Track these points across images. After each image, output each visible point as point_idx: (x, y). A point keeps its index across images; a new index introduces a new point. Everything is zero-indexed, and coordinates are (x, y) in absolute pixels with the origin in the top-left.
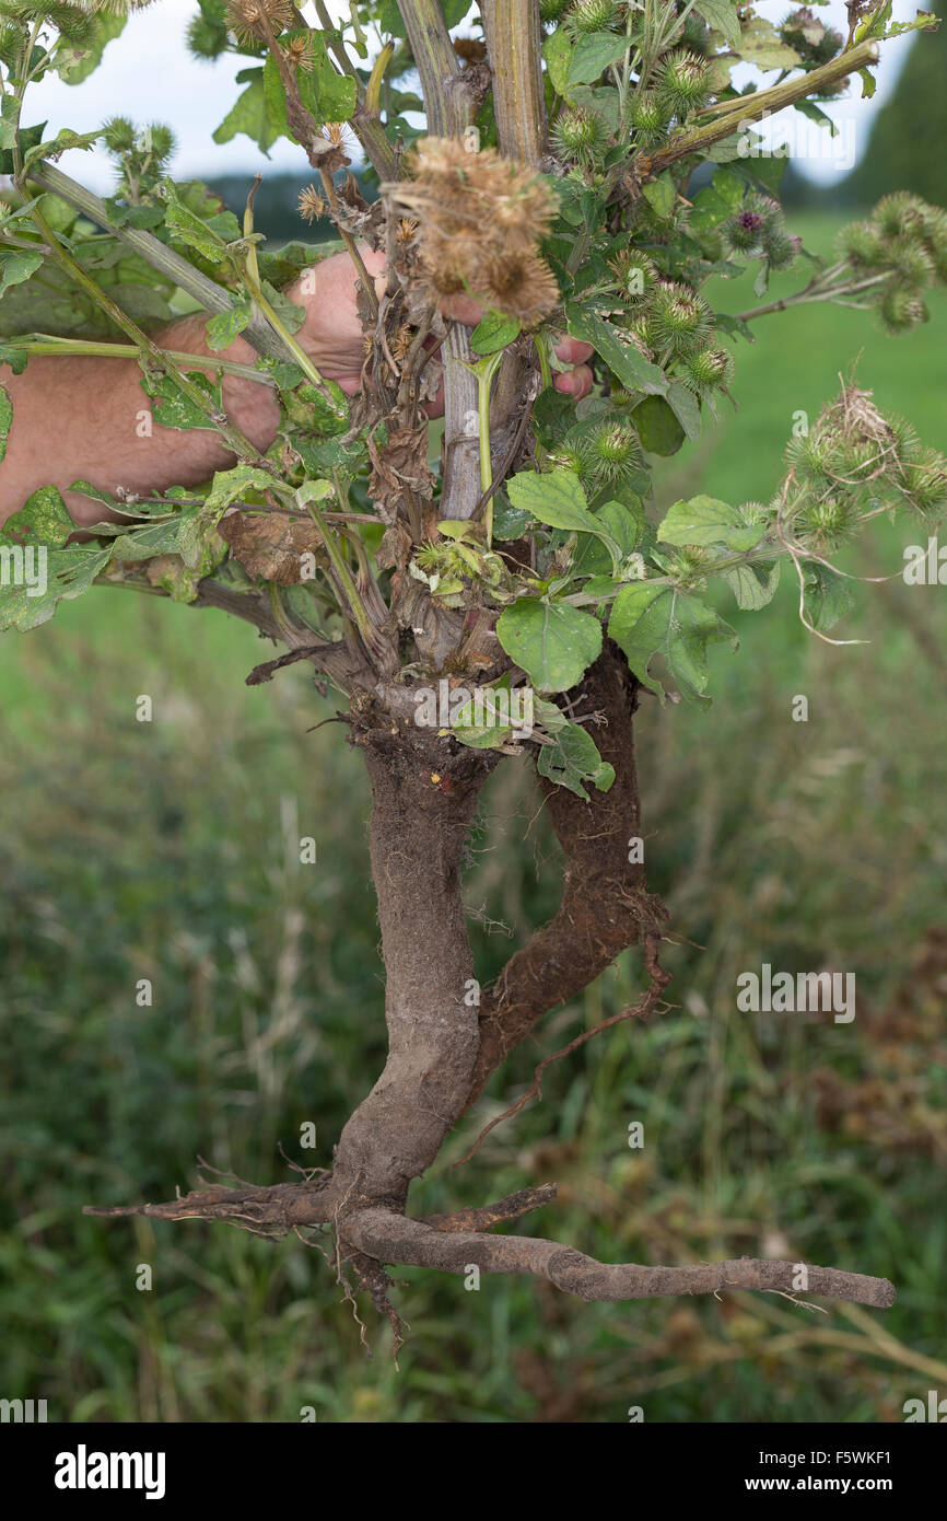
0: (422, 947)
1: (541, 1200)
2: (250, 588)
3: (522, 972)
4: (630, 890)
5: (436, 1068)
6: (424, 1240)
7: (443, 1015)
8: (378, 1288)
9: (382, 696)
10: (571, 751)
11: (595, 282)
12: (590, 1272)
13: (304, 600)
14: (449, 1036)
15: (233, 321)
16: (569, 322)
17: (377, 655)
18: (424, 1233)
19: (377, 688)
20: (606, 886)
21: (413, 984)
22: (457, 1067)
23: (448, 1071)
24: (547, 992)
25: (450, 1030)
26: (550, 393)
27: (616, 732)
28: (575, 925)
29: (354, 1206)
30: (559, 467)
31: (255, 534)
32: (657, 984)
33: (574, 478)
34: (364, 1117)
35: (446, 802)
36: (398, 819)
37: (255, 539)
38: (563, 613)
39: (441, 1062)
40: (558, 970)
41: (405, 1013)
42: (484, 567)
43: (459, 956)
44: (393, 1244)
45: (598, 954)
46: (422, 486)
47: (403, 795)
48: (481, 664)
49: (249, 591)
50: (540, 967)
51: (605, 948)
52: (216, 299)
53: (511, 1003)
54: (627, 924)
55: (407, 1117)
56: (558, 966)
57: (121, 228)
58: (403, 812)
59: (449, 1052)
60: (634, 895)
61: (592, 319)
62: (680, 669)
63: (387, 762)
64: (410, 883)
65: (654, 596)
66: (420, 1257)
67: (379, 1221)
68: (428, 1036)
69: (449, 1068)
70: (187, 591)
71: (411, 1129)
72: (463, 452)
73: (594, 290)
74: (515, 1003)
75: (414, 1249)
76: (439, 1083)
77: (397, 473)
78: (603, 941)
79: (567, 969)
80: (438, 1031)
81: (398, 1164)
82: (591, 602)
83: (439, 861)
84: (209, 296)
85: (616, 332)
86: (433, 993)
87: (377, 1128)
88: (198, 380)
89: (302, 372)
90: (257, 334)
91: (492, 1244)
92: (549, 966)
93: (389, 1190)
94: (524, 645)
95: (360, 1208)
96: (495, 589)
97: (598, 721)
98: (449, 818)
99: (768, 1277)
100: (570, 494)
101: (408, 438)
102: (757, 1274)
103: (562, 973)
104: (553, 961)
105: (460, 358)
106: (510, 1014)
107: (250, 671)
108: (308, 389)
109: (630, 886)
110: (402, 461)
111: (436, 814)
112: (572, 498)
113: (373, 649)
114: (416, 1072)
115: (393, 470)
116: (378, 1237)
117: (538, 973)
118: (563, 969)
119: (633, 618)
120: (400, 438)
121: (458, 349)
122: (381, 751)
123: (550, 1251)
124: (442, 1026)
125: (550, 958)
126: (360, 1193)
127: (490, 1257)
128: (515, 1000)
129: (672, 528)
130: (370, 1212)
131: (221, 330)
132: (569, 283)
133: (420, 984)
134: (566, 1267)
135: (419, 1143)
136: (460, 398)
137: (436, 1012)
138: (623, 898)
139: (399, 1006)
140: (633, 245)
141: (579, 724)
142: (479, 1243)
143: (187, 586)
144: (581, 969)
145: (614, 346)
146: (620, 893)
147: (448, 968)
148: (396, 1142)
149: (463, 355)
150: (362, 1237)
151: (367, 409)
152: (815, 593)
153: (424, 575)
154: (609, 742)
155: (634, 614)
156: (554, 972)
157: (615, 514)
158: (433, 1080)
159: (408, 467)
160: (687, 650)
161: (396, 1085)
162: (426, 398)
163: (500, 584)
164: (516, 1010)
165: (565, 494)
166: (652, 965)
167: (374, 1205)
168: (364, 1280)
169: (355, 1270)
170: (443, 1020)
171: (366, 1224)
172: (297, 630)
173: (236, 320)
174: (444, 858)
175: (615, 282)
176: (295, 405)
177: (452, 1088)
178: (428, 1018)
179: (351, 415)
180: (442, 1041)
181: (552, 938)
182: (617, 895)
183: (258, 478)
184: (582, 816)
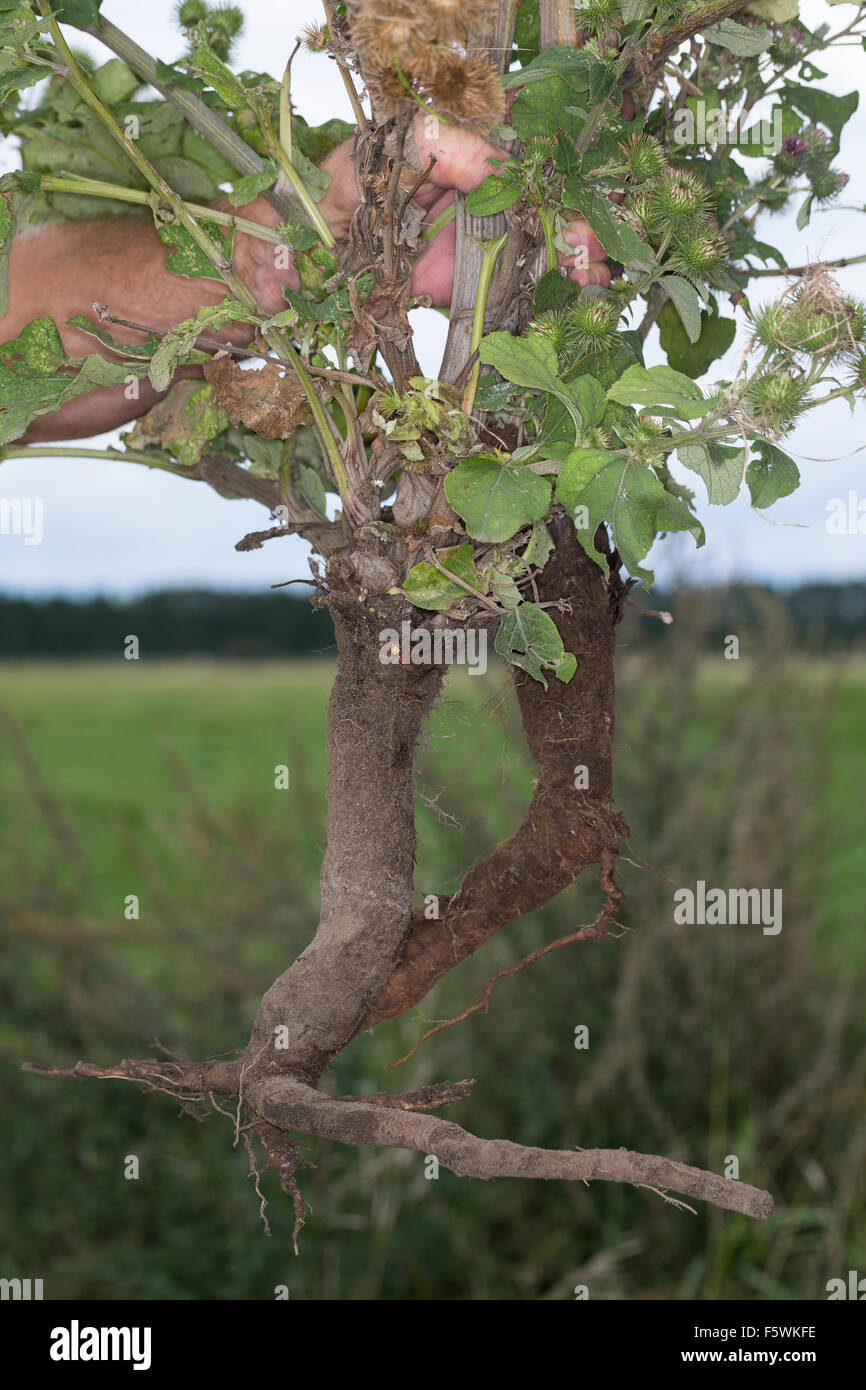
0: (362, 818)
1: (455, 1095)
2: (268, 471)
3: (481, 878)
4: (593, 801)
5: (359, 940)
6: (318, 1106)
7: (373, 888)
8: (285, 1165)
9: (356, 566)
10: (534, 636)
11: (605, 163)
12: (464, 1144)
13: (316, 486)
14: (375, 909)
15: (259, 182)
16: (564, 190)
17: (355, 522)
18: (320, 1100)
19: (352, 556)
20: (569, 795)
21: (348, 853)
22: (381, 942)
23: (371, 945)
24: (504, 902)
25: (377, 903)
26: (551, 276)
27: (594, 637)
28: (538, 833)
29: (264, 1072)
30: (537, 334)
31: (244, 384)
32: (611, 902)
33: (549, 346)
34: (284, 982)
35: (405, 675)
36: (354, 687)
37: (243, 389)
38: (517, 474)
39: (363, 934)
40: (516, 879)
41: (336, 882)
42: (444, 419)
43: (400, 833)
44: (289, 1108)
45: (558, 866)
46: (395, 335)
47: (363, 665)
48: (440, 527)
49: (267, 474)
50: (499, 875)
51: (564, 859)
52: (249, 162)
53: (466, 907)
54: (589, 838)
55: (325, 986)
56: (517, 874)
57: (167, 86)
58: (360, 681)
59: (373, 925)
60: (596, 807)
61: (592, 194)
62: (624, 540)
63: (351, 630)
64: (358, 751)
65: (606, 463)
66: (312, 1123)
67: (284, 1087)
68: (355, 907)
69: (371, 941)
70: (192, 453)
71: (327, 999)
72: (463, 329)
73: (603, 171)
74: (471, 909)
75: (307, 1114)
76: (359, 955)
77: (375, 322)
78: (563, 852)
79: (526, 879)
80: (366, 902)
81: (309, 1033)
82: (552, 471)
83: (390, 735)
84: (242, 159)
85: (614, 209)
86: (365, 865)
87: (295, 995)
88: (211, 230)
89: (317, 236)
90: (283, 200)
91: (382, 1115)
92: (508, 874)
93: (298, 1059)
94: (469, 498)
95: (269, 1074)
96: (454, 444)
97: (561, 609)
98: (406, 693)
99: (641, 1170)
100: (543, 358)
101: (389, 289)
102: (631, 1166)
103: (521, 882)
104: (512, 869)
105: (473, 234)
106: (464, 920)
107: (241, 537)
108: (320, 252)
109: (593, 798)
110: (382, 312)
111: (394, 687)
112: (544, 363)
113: (351, 516)
114: (337, 942)
115: (371, 318)
116: (277, 1101)
117: (496, 880)
118: (522, 878)
119: (581, 482)
120: (383, 288)
121: (472, 227)
122: (345, 617)
123: (434, 1125)
124: (370, 898)
125: (510, 865)
126: (270, 1060)
127: (377, 1127)
128: (471, 905)
129: (623, 389)
130: (277, 1079)
131: (246, 189)
132: (577, 159)
133: (355, 854)
134: (442, 1138)
135: (334, 1015)
136: (469, 276)
137: (366, 884)
138: (584, 807)
139: (332, 874)
140: (646, 130)
141: (543, 609)
142: (369, 1112)
143: (192, 448)
144: (540, 881)
145: (609, 221)
146: (582, 802)
147: (385, 843)
148: (311, 1010)
149: (475, 232)
150: (264, 1101)
151: (353, 255)
152: (760, 471)
153: (383, 421)
154: (586, 645)
155: (583, 478)
156: (512, 880)
157: (587, 387)
158: (354, 950)
159: (388, 319)
160: (633, 521)
161: (318, 954)
162: (405, 241)
163: (460, 439)
164: (470, 915)
165: (538, 359)
166: (605, 878)
167: (284, 1074)
168: (272, 1155)
169: (263, 1142)
170: (371, 892)
171: (270, 1089)
172: (299, 509)
173: (262, 181)
174: (396, 732)
175: (624, 164)
176: (308, 269)
177: (373, 963)
178: (357, 889)
179: (338, 261)
180: (368, 913)
181: (514, 846)
182: (579, 804)
183: (234, 309)
184: (552, 718)
